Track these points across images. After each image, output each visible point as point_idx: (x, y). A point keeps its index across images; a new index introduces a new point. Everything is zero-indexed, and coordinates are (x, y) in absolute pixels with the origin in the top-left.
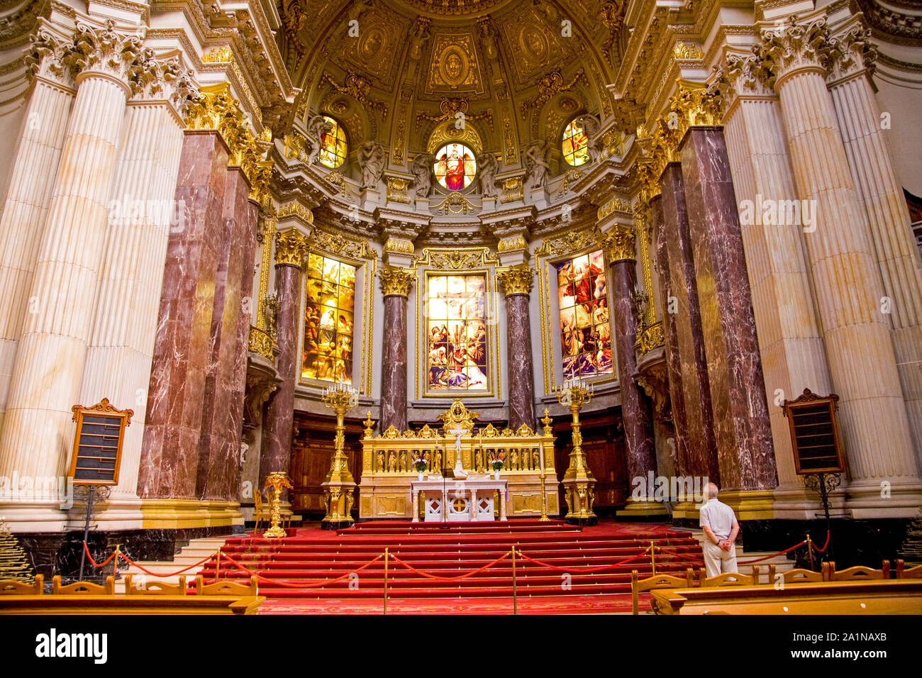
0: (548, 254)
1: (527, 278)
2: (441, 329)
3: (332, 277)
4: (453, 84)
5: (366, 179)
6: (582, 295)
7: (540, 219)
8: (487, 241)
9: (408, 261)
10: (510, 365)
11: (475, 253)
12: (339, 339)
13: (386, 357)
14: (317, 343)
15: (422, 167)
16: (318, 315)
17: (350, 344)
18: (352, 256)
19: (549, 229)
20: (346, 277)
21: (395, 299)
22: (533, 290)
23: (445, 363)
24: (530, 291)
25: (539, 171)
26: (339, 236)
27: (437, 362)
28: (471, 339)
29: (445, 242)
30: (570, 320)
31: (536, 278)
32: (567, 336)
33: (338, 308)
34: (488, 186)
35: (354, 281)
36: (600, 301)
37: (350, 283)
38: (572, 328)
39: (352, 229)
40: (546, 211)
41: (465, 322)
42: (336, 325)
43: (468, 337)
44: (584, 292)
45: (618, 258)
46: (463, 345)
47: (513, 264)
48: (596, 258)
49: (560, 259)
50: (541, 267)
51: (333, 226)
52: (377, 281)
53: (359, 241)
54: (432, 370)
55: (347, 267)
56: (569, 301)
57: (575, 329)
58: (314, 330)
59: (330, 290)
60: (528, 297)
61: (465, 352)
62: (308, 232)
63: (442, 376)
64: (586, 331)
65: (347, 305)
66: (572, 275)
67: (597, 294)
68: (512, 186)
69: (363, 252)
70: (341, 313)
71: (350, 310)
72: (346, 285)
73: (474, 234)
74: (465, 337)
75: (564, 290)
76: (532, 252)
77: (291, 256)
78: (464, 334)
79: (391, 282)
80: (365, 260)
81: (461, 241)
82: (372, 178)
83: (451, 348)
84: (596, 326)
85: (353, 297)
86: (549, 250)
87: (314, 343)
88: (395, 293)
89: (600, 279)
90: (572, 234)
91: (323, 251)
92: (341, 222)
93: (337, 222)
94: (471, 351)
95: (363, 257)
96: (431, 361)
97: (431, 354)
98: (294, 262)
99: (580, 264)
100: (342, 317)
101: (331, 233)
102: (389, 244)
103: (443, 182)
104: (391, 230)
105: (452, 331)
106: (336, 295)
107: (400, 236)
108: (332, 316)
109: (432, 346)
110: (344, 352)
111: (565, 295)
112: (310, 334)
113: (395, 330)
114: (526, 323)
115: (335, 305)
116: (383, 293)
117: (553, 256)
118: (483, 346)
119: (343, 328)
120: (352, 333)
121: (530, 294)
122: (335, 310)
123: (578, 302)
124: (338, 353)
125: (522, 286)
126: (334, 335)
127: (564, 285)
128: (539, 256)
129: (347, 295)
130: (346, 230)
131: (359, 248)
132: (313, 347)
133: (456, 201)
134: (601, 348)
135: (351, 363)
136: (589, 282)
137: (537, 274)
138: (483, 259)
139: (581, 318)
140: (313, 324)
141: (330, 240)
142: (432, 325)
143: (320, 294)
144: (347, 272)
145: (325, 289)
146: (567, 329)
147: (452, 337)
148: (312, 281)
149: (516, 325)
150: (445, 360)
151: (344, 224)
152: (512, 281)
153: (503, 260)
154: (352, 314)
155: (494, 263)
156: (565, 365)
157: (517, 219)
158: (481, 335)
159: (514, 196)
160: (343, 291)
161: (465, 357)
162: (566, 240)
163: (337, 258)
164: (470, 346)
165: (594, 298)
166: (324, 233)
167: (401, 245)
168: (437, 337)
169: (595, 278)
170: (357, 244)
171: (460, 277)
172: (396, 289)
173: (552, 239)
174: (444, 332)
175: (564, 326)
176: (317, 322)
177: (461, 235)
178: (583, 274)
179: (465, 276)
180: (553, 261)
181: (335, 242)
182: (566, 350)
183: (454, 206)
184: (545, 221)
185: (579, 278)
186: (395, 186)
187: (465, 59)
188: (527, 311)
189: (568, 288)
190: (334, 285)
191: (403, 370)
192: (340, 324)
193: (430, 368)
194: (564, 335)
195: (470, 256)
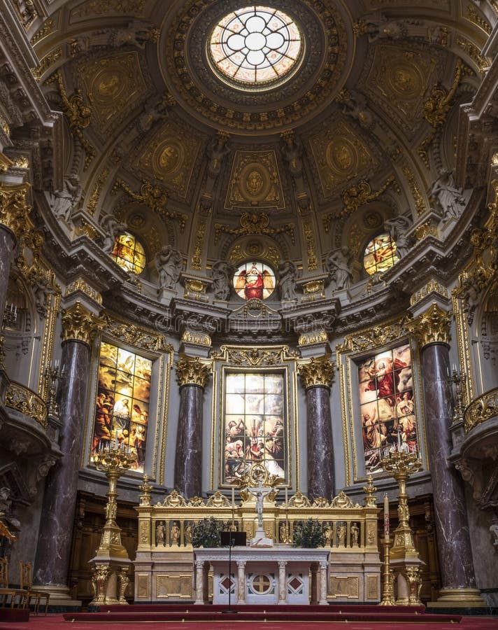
0: (350, 351)
1: (329, 372)
2: (238, 423)
3: (127, 367)
4: (255, 200)
5: (162, 280)
6: (385, 389)
7: (344, 315)
8: (286, 339)
9: (206, 353)
10: (310, 456)
11: (273, 351)
12: (133, 427)
13: (180, 445)
14: (109, 429)
15: (221, 273)
16: (111, 403)
17: (143, 433)
18: (148, 348)
19: (351, 326)
20: (141, 369)
21: (191, 388)
22: (333, 385)
23: (242, 456)
24: (331, 386)
25: (341, 275)
26: (133, 327)
27: (233, 456)
28: (268, 434)
29: (243, 339)
30: (371, 415)
31: (336, 374)
32: (369, 430)
33: (132, 398)
34: (288, 291)
35: (150, 374)
36: (404, 393)
37: (146, 375)
38: (374, 422)
39: (147, 321)
40: (350, 307)
41: (263, 416)
42: (130, 414)
43: (266, 432)
44: (387, 387)
45: (432, 340)
46: (260, 440)
47: (315, 357)
48: (400, 353)
49: (362, 354)
50: (343, 363)
51: (127, 317)
52: (173, 372)
53: (155, 335)
54: (227, 463)
55: (142, 360)
56: (370, 395)
57: (377, 422)
58: (107, 416)
59: (124, 379)
60: (329, 391)
61: (263, 446)
62: (97, 313)
63: (239, 469)
64: (389, 424)
65: (143, 396)
66: (374, 371)
67: (400, 387)
68: (313, 289)
69: (158, 346)
70: (135, 402)
71: (145, 401)
72: (141, 376)
73: (274, 333)
74: (263, 432)
75: (366, 385)
76: (333, 348)
77: (76, 332)
78: (262, 428)
79: (187, 372)
80: (160, 353)
81: (260, 339)
82: (169, 279)
83: (248, 442)
84: (399, 419)
85: (148, 389)
86: (351, 346)
87: (106, 429)
88: (191, 382)
89: (403, 372)
90: (376, 329)
91: (116, 342)
92: (136, 314)
93: (132, 314)
94: (269, 445)
95: (159, 350)
96: (227, 454)
97: (227, 448)
98: (80, 338)
99: (383, 360)
100: (137, 407)
101: (125, 324)
102: (185, 337)
103: (242, 294)
104: (188, 322)
105: (249, 426)
106: (131, 385)
107: (197, 329)
108: (126, 404)
109: (229, 439)
110: (137, 440)
111: (366, 390)
112: (103, 419)
113: (190, 419)
114: (327, 414)
115: (130, 395)
116: (179, 384)
117: (355, 352)
118: (280, 440)
119: (137, 418)
120: (147, 423)
121: (331, 389)
122: (130, 400)
123: (380, 396)
124: (132, 442)
125: (324, 379)
126: (128, 423)
127: (366, 381)
128: (340, 352)
129: (142, 385)
130: (142, 323)
131: (155, 342)
132: (106, 433)
133: (255, 306)
134: (405, 440)
135: (144, 451)
136: (393, 376)
137: (338, 369)
138: (283, 357)
139: (383, 412)
140: (107, 412)
141: (124, 330)
142: (229, 419)
143: (113, 382)
144: (143, 366)
145: (119, 378)
146: (368, 423)
147: (249, 431)
148: (106, 369)
149: (317, 416)
150: (242, 453)
151: (139, 316)
152: (314, 373)
153: (304, 353)
154: (147, 404)
155: (293, 360)
156: (367, 458)
157: (319, 313)
158: (279, 429)
159: (315, 296)
160: (138, 381)
161: (262, 450)
162: (369, 336)
163: (132, 349)
164: (267, 441)
165: (398, 391)
166: (118, 324)
167: (197, 339)
168: (234, 431)
169: (399, 372)
170: (153, 337)
171: (259, 375)
172: (192, 379)
173: (354, 336)
174: (241, 426)
175: (366, 420)
176: (110, 409)
177: (261, 333)
178: (386, 369)
179: (264, 373)
180: (355, 356)
181: (130, 333)
182: (368, 444)
183: (253, 311)
184: (348, 317)
185: (382, 372)
186: (193, 287)
187: (267, 177)
188: (328, 404)
189: (369, 384)
190: (129, 375)
191: (198, 459)
192: (134, 413)
193: (226, 461)
194: (365, 429)
195: (269, 354)
